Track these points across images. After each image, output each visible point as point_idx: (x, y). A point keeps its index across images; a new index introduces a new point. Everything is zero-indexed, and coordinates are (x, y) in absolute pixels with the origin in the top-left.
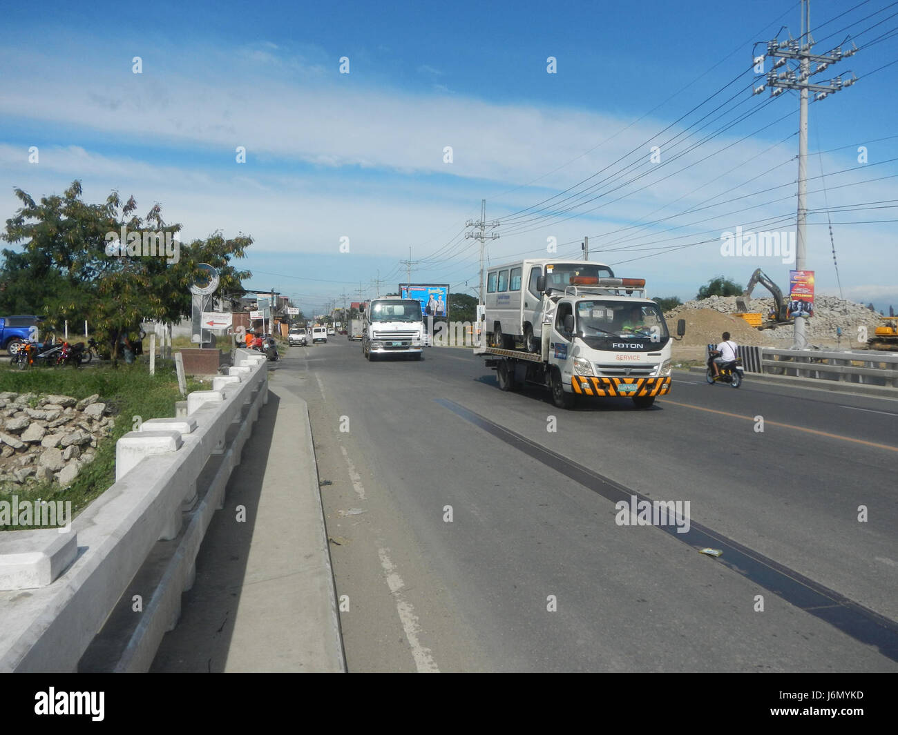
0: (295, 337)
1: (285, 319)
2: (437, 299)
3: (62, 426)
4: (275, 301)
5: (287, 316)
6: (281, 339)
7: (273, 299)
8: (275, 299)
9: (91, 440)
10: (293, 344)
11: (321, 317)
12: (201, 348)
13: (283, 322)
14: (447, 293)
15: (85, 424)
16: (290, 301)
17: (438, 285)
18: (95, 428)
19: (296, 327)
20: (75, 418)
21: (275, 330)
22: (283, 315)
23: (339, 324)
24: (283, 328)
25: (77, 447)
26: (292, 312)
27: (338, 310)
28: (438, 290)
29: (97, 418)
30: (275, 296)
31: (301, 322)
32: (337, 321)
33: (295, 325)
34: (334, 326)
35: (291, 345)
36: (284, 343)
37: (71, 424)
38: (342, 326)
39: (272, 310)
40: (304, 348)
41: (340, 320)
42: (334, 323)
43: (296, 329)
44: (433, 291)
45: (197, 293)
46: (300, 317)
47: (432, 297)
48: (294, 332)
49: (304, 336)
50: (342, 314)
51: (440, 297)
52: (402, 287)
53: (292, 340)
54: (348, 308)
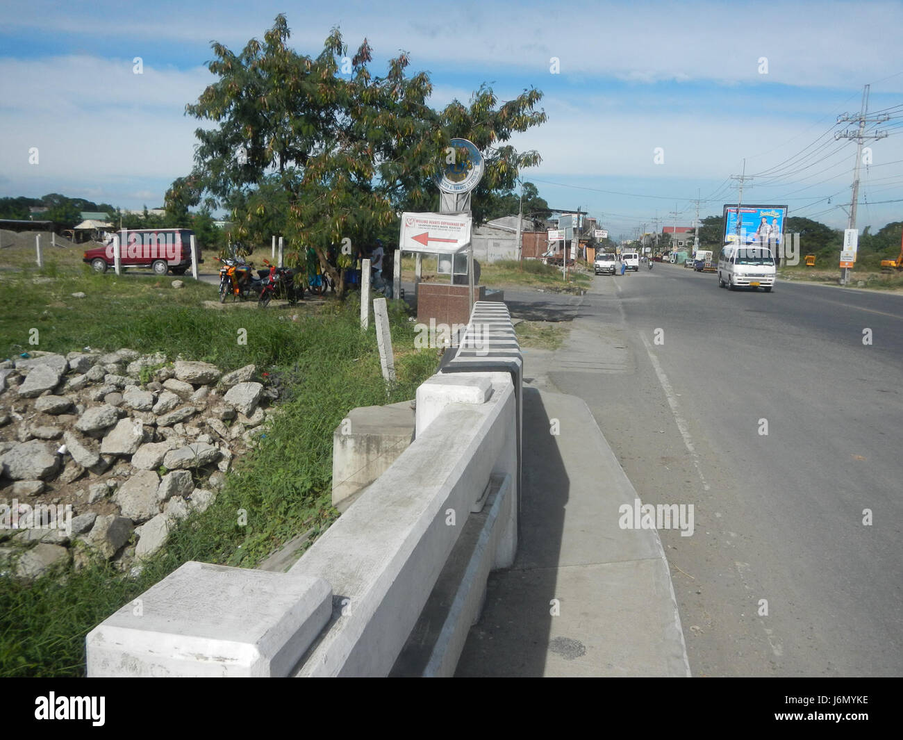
0: (603, 264)
1: (591, 243)
2: (771, 223)
3: (180, 425)
4: (581, 222)
5: (593, 239)
6: (586, 266)
7: (579, 219)
8: (581, 219)
9: (220, 457)
10: (600, 272)
11: (629, 242)
12: (452, 284)
13: (589, 246)
14: (784, 216)
15: (217, 424)
16: (598, 223)
17: (774, 206)
18: (235, 430)
19: (604, 252)
20: (205, 409)
21: (580, 254)
22: (590, 238)
23: (648, 250)
24: (590, 253)
25: (188, 473)
26: (599, 235)
27: (648, 235)
28: (773, 213)
29: (244, 411)
30: (581, 215)
31: (609, 247)
32: (647, 246)
33: (602, 249)
34: (643, 252)
35: (597, 274)
36: (589, 271)
37: (197, 420)
38: (652, 252)
39: (578, 232)
40: (614, 278)
41: (650, 246)
42: (643, 249)
43: (604, 255)
44: (767, 214)
45: (448, 190)
46: (607, 241)
47: (764, 220)
48: (602, 258)
49: (613, 263)
50: (652, 239)
51: (775, 221)
52: (728, 208)
53: (599, 267)
54: (660, 232)
